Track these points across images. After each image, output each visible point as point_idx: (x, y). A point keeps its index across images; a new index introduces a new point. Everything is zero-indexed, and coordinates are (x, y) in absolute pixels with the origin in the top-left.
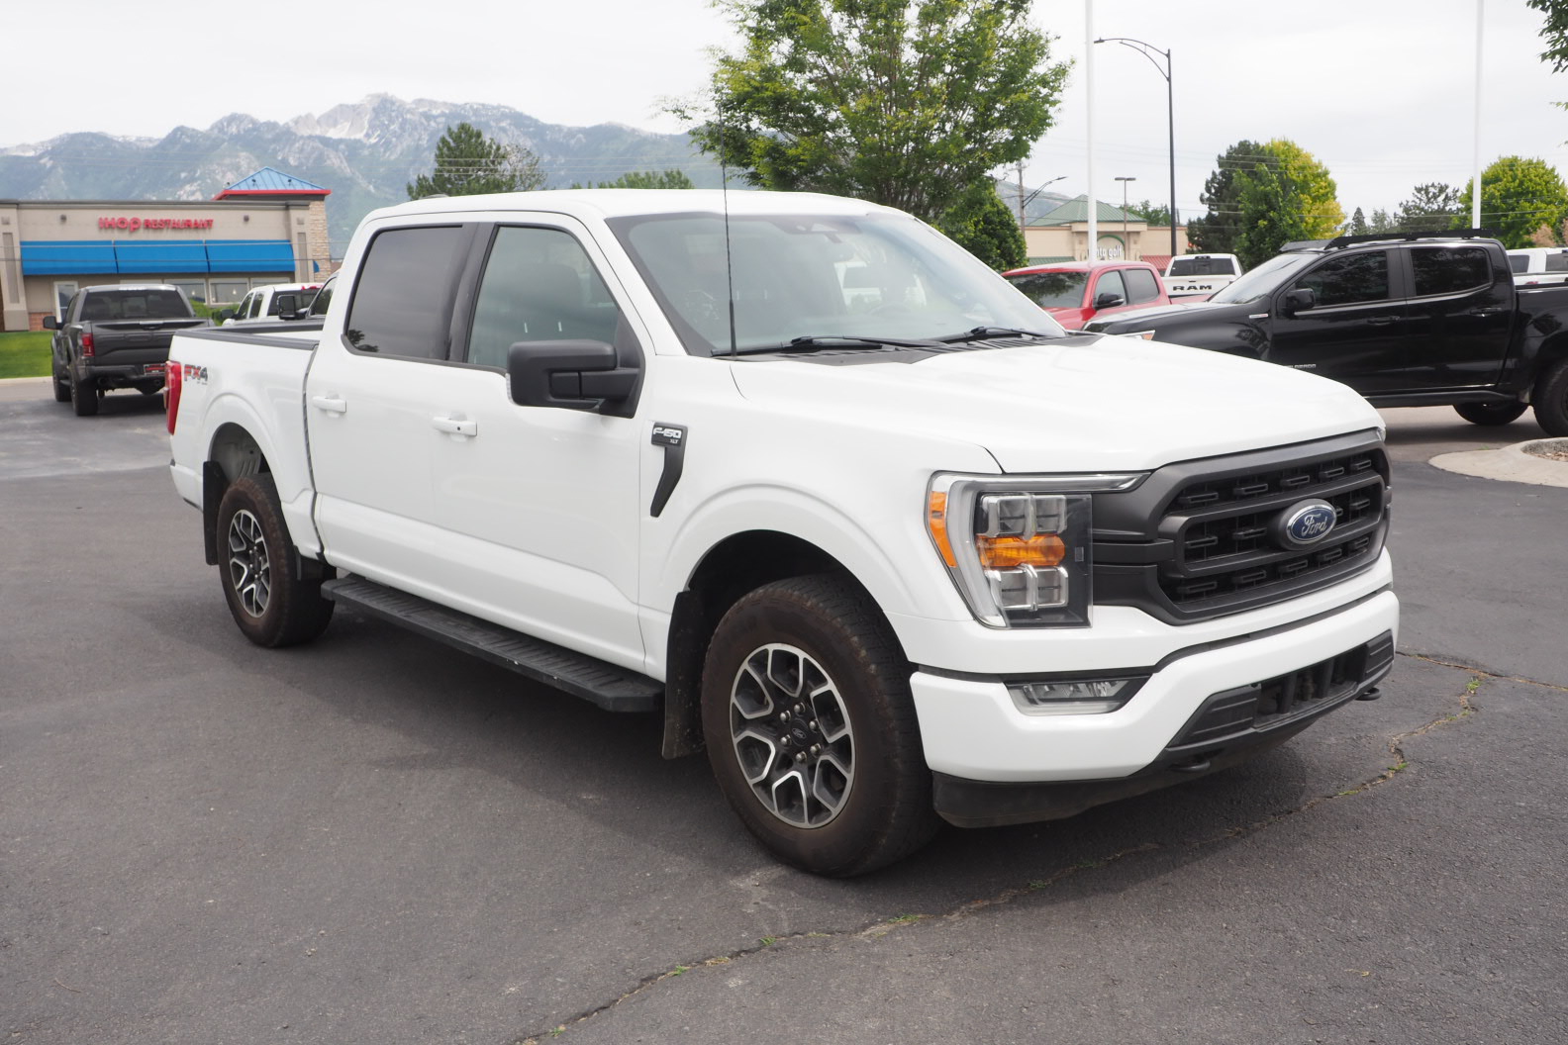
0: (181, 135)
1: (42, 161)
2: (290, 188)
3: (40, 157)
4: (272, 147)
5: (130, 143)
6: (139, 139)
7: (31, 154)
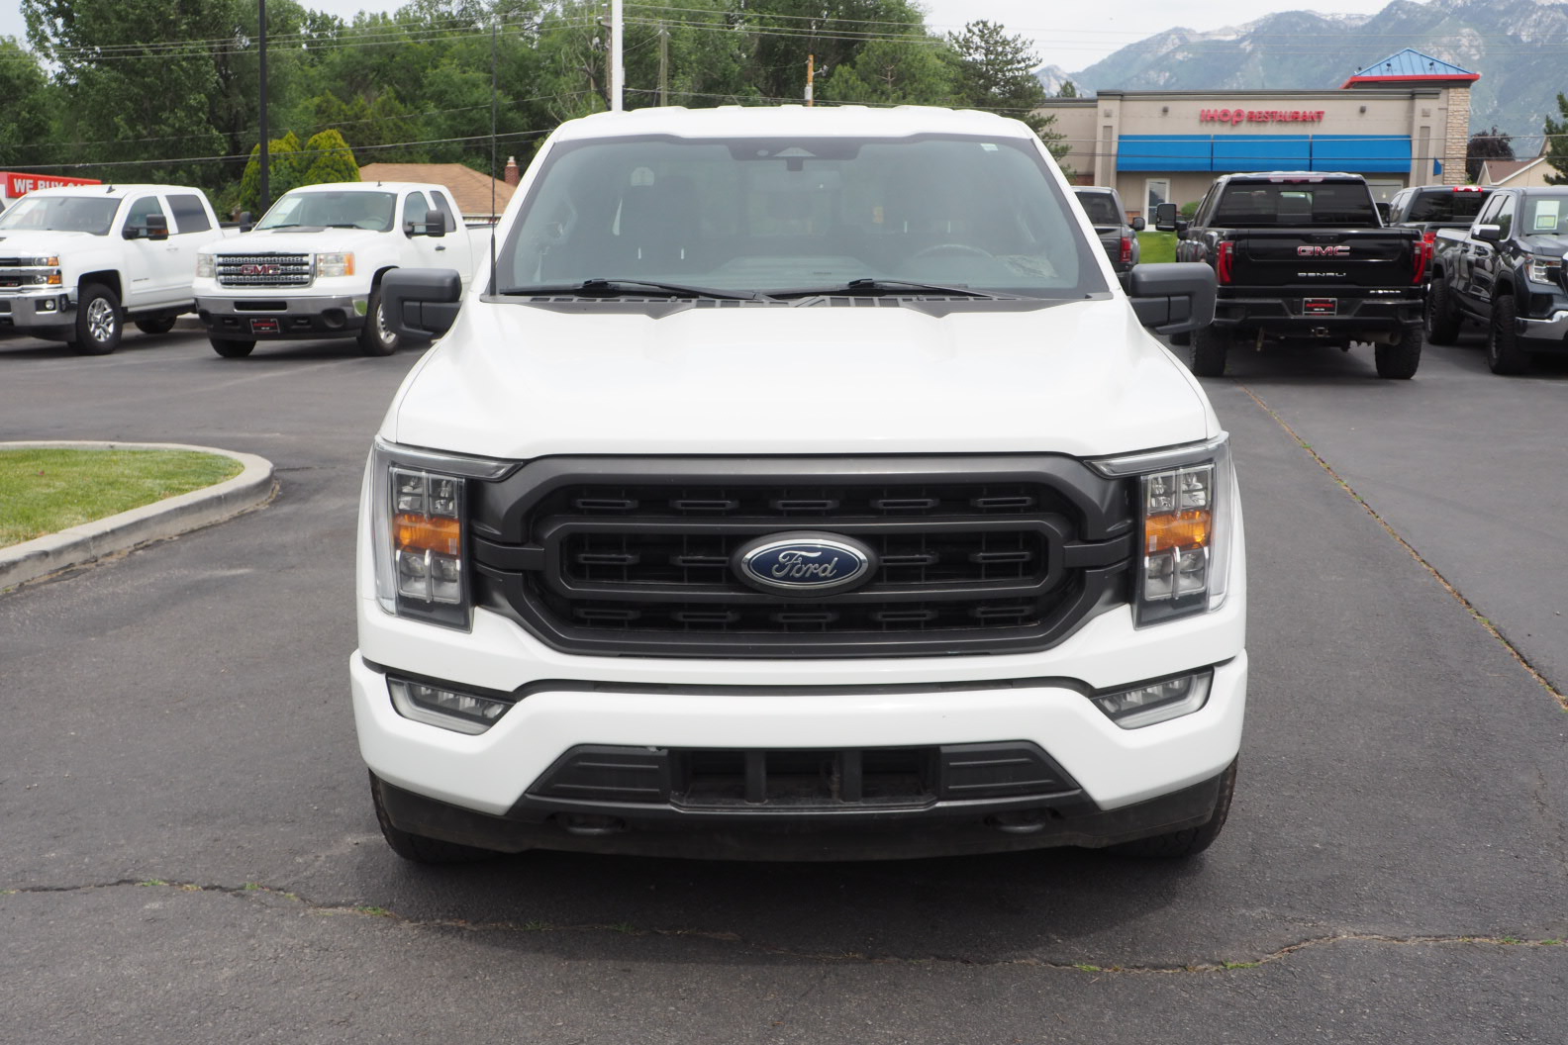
0: (1397, 10)
1: (1242, 45)
2: (1430, 73)
3: (1243, 39)
4: (1502, 20)
5: (1338, 22)
6: (1349, 17)
7: (1233, 37)
